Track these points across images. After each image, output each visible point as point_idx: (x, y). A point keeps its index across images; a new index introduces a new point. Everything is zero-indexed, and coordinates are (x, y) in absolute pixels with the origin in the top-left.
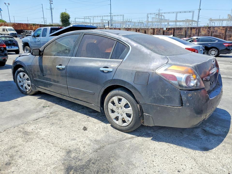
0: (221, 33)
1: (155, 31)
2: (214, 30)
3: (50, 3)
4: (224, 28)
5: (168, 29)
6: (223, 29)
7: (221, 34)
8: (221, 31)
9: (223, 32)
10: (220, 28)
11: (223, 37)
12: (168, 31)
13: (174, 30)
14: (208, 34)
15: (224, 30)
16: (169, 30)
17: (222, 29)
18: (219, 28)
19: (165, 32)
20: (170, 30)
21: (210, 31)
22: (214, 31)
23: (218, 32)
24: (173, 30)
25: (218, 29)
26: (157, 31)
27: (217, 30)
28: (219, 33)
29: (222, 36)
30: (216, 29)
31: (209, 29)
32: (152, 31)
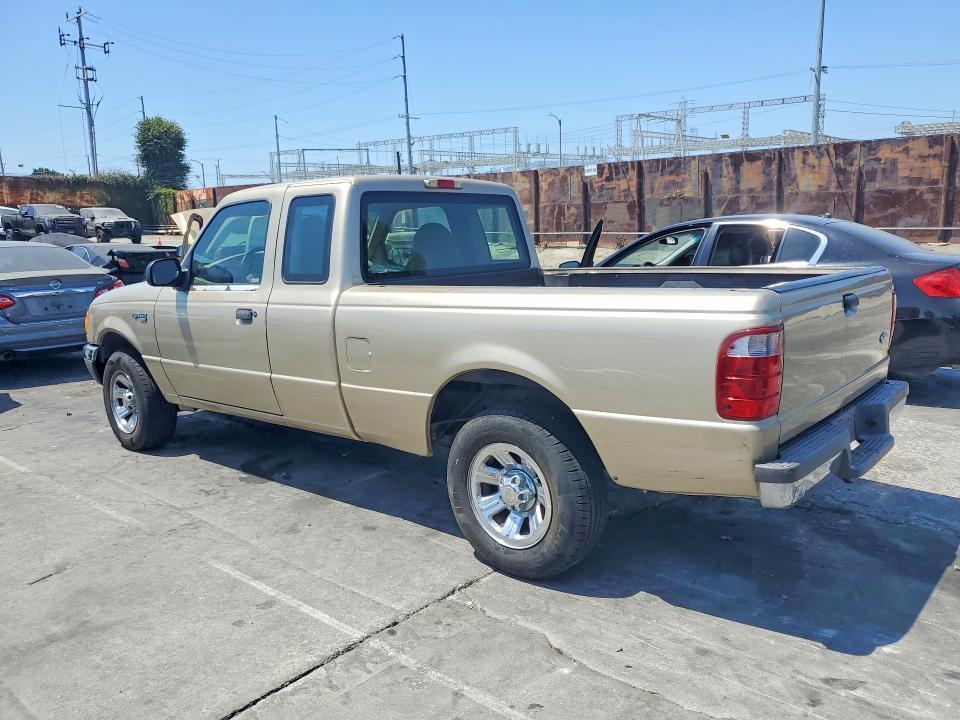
0: (919, 181)
1: (543, 185)
2: (875, 165)
3: (81, 76)
4: (937, 149)
5: (606, 171)
6: (932, 152)
7: (923, 188)
8: (918, 164)
9: (936, 169)
10: (910, 145)
11: (933, 201)
12: (609, 179)
13: (640, 175)
14: (840, 185)
15: (937, 161)
16: (611, 173)
17: (926, 151)
18: (906, 150)
19: (595, 185)
20: (617, 174)
21: (849, 169)
22: (874, 171)
23: (903, 172)
24: (633, 174)
25: (901, 157)
26: (551, 185)
27: (894, 162)
28: (911, 180)
29: (928, 197)
30: (885, 153)
31: (841, 161)
32: (527, 186)
